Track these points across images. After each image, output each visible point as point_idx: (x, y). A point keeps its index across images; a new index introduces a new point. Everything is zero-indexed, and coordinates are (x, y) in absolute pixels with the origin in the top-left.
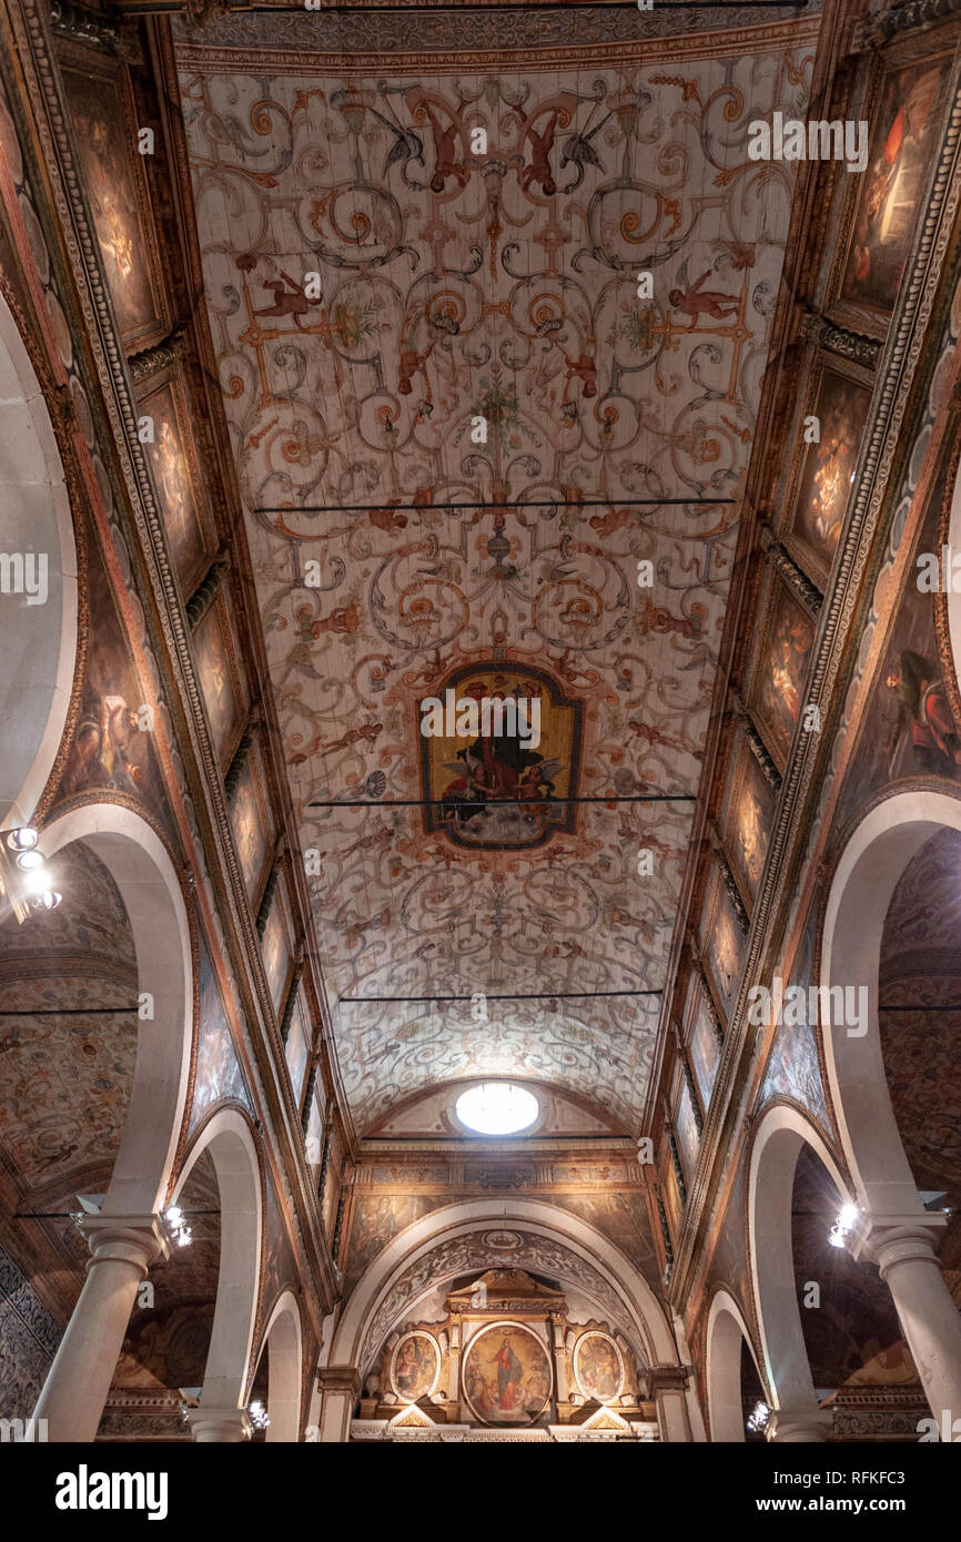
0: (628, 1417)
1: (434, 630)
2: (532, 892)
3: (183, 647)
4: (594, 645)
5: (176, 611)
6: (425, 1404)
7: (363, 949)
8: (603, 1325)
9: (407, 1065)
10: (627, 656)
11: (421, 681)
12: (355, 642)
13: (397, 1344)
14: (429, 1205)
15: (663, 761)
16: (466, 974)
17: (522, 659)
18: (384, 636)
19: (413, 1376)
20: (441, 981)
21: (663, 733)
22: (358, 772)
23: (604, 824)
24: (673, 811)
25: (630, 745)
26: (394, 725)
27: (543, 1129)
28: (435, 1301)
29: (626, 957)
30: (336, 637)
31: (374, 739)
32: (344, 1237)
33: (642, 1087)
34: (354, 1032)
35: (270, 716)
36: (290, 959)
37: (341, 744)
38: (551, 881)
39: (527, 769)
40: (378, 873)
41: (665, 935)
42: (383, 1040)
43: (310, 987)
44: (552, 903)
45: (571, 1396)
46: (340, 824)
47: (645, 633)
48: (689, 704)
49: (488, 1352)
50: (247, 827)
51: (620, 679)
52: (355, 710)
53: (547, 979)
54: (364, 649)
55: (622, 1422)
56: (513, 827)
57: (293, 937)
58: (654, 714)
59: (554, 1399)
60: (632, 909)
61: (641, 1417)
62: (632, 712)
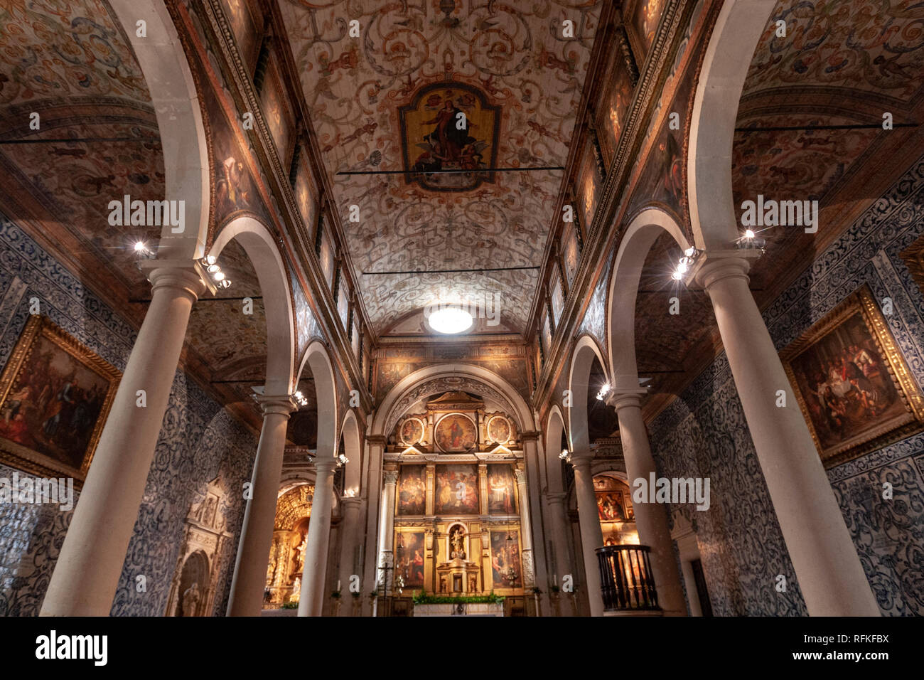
0: (511, 449)
1: (406, 62)
2: (470, 215)
3: (258, 114)
4: (508, 73)
5: (251, 93)
6: (417, 446)
7: (374, 247)
8: (503, 414)
9: (401, 301)
10: (528, 81)
11: (400, 96)
12: (357, 74)
13: (403, 423)
14: (416, 367)
15: (546, 145)
16: (432, 256)
17: (463, 80)
18: (375, 68)
19: (411, 435)
20: (419, 261)
21: (547, 130)
22: (364, 152)
23: (511, 179)
24: (550, 174)
25: (529, 135)
26: (384, 123)
27: (475, 330)
28: (421, 405)
29: (521, 249)
30: (344, 71)
31: (372, 133)
32: (374, 382)
33: (527, 311)
34: (372, 288)
35: (308, 125)
36: (335, 259)
37: (352, 138)
38: (480, 208)
39: (466, 146)
40: (380, 207)
41: (543, 239)
42: (388, 290)
43: (346, 270)
44: (480, 220)
45: (486, 441)
46: (356, 183)
47: (540, 68)
48: (564, 114)
49: (447, 425)
50: (304, 197)
51: (524, 95)
52: (360, 116)
53: (477, 258)
54: (362, 78)
55: (509, 451)
56: (458, 179)
57: (334, 247)
58: (543, 118)
59: (478, 442)
60: (526, 225)
61: (517, 449)
62: (530, 116)
